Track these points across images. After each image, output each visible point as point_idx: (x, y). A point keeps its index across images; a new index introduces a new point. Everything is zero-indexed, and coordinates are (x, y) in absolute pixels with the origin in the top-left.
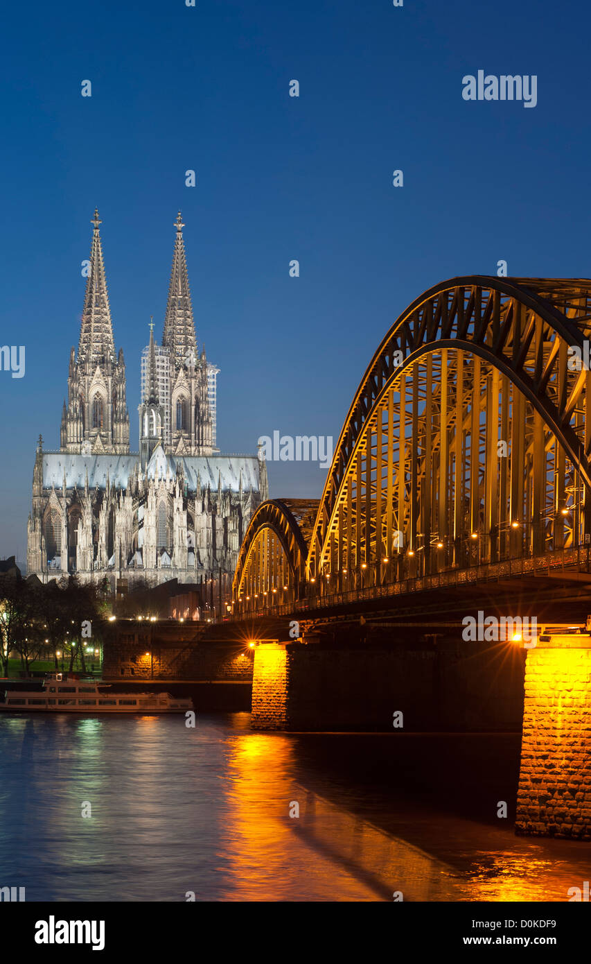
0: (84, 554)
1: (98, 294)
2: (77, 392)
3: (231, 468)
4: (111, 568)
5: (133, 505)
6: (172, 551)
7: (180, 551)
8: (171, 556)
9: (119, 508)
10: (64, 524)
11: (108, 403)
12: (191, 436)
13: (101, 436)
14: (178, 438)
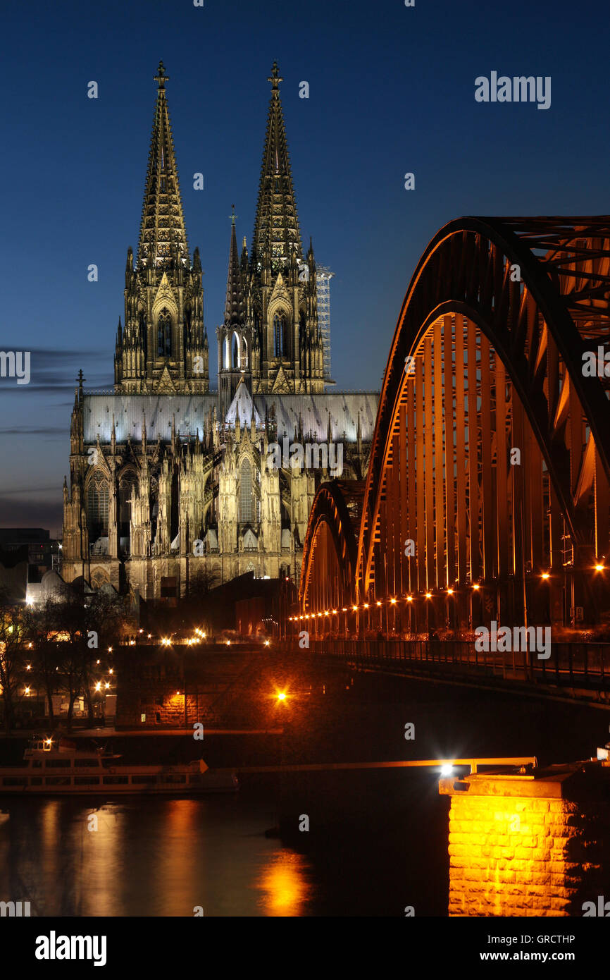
0: (140, 534)
1: (164, 176)
2: (136, 309)
3: (345, 409)
4: (175, 554)
5: (204, 465)
6: (259, 527)
7: (270, 528)
8: (257, 535)
9: (185, 470)
10: (112, 492)
11: (179, 322)
12: (294, 365)
13: (170, 368)
14: (277, 368)
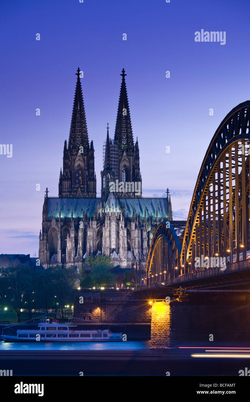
0: (70, 252)
1: (79, 112)
2: (68, 164)
3: (152, 204)
4: (85, 260)
5: (97, 225)
6: (119, 250)
7: (123, 250)
8: (118, 253)
9: (89, 227)
10: (59, 236)
11: (85, 170)
13: (81, 188)
